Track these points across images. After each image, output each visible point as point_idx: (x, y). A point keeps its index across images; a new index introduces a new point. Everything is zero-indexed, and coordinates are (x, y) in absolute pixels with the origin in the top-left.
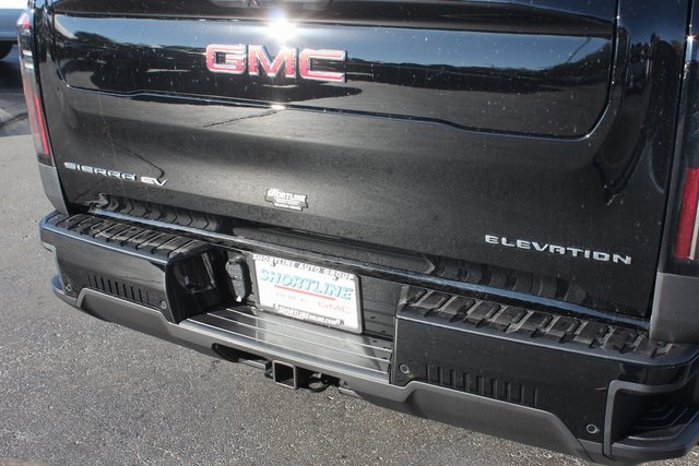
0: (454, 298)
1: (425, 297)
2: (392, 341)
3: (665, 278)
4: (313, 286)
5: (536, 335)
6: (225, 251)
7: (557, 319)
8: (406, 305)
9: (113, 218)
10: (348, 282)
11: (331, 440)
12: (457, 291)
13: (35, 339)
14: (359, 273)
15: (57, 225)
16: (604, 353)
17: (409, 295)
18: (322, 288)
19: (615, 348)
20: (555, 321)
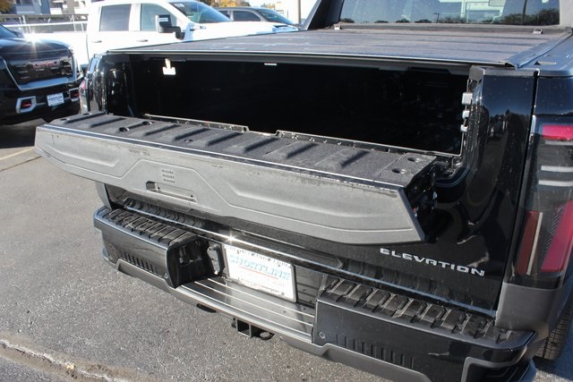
0: (358, 286)
1: (338, 285)
2: (314, 308)
3: (508, 287)
4: (264, 269)
5: (414, 320)
6: (207, 241)
7: (429, 306)
8: (325, 291)
9: (138, 213)
10: (287, 268)
11: (280, 354)
12: (360, 281)
13: (104, 275)
14: (294, 262)
15: (103, 217)
16: (462, 337)
17: (327, 282)
18: (270, 271)
19: (470, 334)
20: (428, 308)
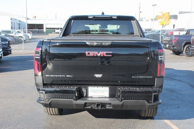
3: (156, 79)
4: (100, 91)
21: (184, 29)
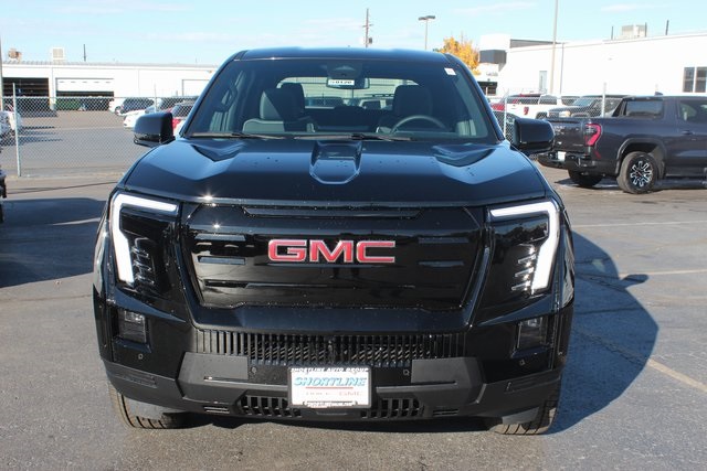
21: (538, 96)
